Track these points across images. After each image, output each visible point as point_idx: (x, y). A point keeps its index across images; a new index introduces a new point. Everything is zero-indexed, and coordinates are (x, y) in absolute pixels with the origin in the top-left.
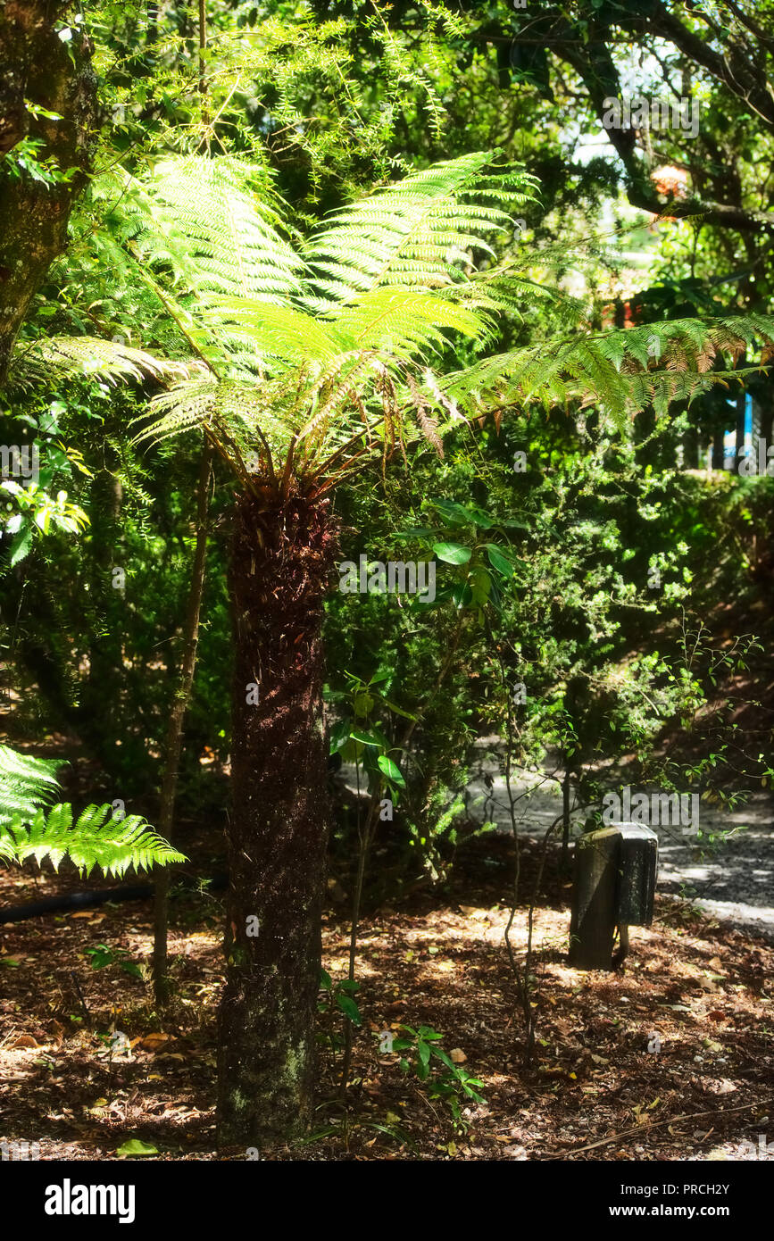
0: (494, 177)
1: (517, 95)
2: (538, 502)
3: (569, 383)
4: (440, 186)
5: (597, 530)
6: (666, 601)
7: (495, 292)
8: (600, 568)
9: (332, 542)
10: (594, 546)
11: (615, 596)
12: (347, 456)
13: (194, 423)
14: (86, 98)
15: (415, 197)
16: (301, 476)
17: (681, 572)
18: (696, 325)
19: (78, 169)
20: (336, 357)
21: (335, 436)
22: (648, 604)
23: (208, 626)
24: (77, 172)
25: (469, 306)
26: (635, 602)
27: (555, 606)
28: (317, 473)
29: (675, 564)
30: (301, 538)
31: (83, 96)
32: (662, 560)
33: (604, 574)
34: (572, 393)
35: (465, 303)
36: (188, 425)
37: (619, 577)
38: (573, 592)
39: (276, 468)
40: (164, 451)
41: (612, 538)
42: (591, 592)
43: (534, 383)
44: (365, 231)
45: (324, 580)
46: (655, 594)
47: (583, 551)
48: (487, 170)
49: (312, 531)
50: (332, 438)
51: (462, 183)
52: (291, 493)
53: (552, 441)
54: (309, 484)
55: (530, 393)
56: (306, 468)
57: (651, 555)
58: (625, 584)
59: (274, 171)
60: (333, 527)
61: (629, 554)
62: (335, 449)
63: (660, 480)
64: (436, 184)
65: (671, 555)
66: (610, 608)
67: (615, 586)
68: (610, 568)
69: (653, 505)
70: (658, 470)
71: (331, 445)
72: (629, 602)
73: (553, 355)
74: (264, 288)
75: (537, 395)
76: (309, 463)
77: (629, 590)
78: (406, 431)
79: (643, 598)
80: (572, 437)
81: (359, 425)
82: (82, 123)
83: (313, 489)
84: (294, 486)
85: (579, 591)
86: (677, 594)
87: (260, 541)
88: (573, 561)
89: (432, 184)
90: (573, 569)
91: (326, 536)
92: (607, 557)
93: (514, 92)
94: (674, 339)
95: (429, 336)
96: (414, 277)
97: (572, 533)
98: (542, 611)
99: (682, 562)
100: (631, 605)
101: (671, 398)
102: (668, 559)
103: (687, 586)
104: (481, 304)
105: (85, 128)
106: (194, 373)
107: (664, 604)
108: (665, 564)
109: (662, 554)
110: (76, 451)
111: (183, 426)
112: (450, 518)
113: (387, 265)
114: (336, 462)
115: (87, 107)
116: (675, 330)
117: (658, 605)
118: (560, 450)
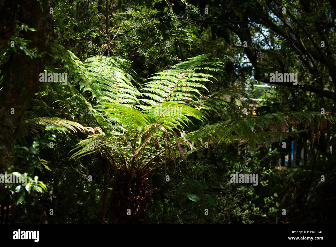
0: (208, 63)
1: (218, 47)
2: (226, 179)
3: (235, 136)
4: (189, 66)
5: (246, 189)
6: (270, 213)
7: (208, 104)
8: (247, 202)
9: (148, 194)
10: (245, 194)
11: (252, 211)
12: (154, 163)
13: (94, 150)
14: (49, 26)
15: (180, 70)
16: (137, 169)
17: (275, 203)
18: (281, 115)
19: (46, 52)
20: (147, 126)
21: (150, 155)
22: (263, 214)
23: (108, 222)
24: (45, 54)
25: (199, 109)
26: (259, 213)
27: (231, 215)
28: (143, 169)
29: (273, 200)
30: (137, 193)
31: (48, 25)
32: (268, 199)
33: (249, 204)
34: (236, 139)
35: (198, 108)
36: (91, 151)
37: (253, 205)
38: (237, 210)
39: (127, 167)
40: (92, 161)
41: (251, 191)
42: (243, 210)
43: (222, 136)
44: (162, 82)
45: (145, 208)
46: (266, 210)
47: (241, 196)
48: (206, 60)
49: (141, 190)
50: (149, 156)
51: (196, 65)
52: (133, 176)
53: (230, 158)
54: (140, 173)
55: (220, 140)
56: (139, 167)
57: (265, 198)
58: (256, 207)
59: (132, 62)
60: (149, 188)
61: (257, 197)
62: (150, 160)
63: (268, 172)
64: (188, 66)
65: (271, 197)
66: (250, 215)
67: (252, 208)
68: (250, 202)
69: (266, 181)
70: (267, 169)
71: (148, 159)
72: (257, 213)
73: (229, 125)
74: (125, 102)
75: (223, 140)
76: (140, 165)
77: (257, 209)
78: (175, 154)
79: (262, 212)
80: (237, 156)
81: (158, 152)
82: (47, 35)
83: (141, 175)
84: (134, 174)
85: (240, 210)
86: (273, 211)
87: (122, 194)
88: (237, 200)
89: (186, 66)
90: (238, 202)
91: (146, 192)
92: (249, 198)
93: (217, 46)
94: (273, 120)
95: (184, 119)
96: (179, 98)
97: (238, 190)
98: (227, 217)
99: (275, 200)
100: (258, 215)
101: (273, 141)
102: (270, 199)
103: (277, 208)
104: (203, 108)
105: (48, 37)
106: (97, 132)
107: (269, 214)
108: (269, 201)
109: (269, 197)
110: (45, 161)
111: (89, 152)
112: (193, 185)
113: (169, 94)
114: (150, 165)
115: (50, 29)
116: (273, 117)
117: (267, 215)
118: (232, 160)
